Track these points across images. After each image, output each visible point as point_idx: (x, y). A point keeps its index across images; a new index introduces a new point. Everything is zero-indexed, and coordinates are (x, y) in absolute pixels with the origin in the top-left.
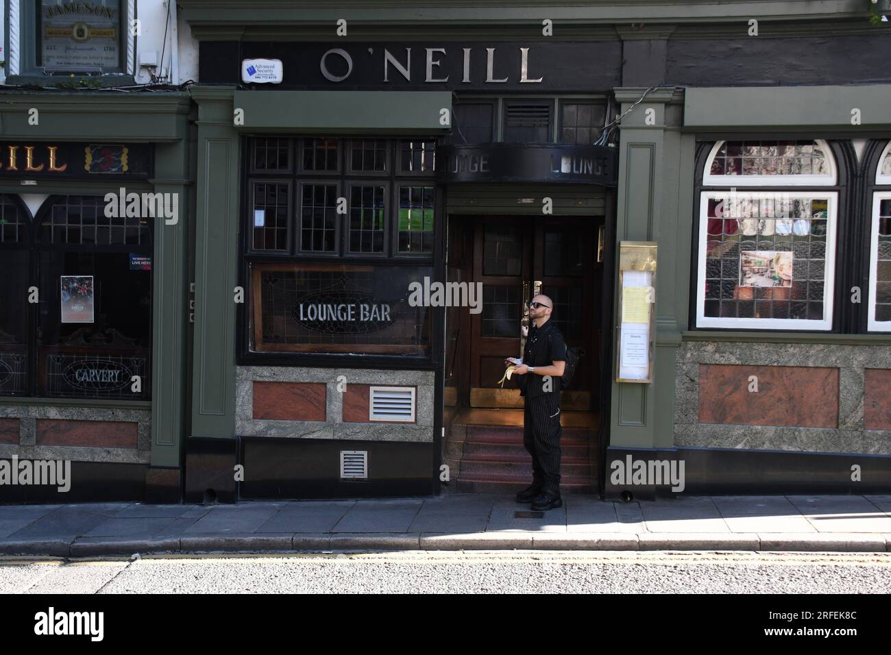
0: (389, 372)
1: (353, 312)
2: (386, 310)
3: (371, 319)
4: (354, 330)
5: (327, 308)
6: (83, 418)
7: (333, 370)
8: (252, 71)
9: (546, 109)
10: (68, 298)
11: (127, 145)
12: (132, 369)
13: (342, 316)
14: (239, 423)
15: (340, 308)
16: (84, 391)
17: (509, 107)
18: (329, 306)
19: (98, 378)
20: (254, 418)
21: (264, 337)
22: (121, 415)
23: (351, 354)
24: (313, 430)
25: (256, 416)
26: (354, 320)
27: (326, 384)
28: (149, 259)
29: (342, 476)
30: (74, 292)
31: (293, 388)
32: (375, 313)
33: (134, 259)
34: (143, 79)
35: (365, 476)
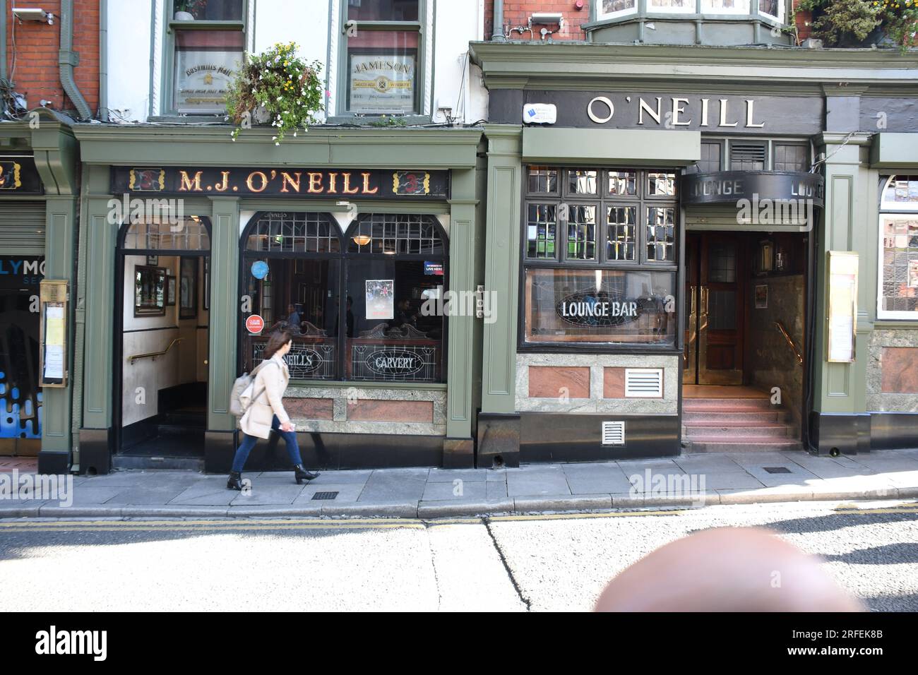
0: (642, 357)
1: (607, 309)
2: (633, 306)
3: (621, 315)
4: (607, 323)
5: (585, 305)
6: (387, 398)
7: (596, 356)
8: (532, 113)
9: (762, 149)
10: (372, 298)
11: (428, 172)
12: (424, 357)
13: (598, 312)
14: (517, 401)
15: (596, 305)
16: (383, 376)
17: (733, 146)
18: (587, 304)
19: (395, 365)
20: (530, 396)
21: (533, 330)
22: (419, 395)
23: (610, 343)
24: (579, 405)
25: (531, 395)
26: (607, 315)
27: (589, 367)
28: (441, 266)
29: (604, 442)
30: (377, 293)
31: (562, 371)
32: (625, 309)
33: (428, 266)
34: (440, 119)
35: (623, 442)
